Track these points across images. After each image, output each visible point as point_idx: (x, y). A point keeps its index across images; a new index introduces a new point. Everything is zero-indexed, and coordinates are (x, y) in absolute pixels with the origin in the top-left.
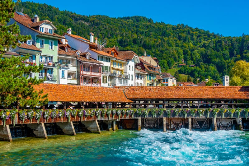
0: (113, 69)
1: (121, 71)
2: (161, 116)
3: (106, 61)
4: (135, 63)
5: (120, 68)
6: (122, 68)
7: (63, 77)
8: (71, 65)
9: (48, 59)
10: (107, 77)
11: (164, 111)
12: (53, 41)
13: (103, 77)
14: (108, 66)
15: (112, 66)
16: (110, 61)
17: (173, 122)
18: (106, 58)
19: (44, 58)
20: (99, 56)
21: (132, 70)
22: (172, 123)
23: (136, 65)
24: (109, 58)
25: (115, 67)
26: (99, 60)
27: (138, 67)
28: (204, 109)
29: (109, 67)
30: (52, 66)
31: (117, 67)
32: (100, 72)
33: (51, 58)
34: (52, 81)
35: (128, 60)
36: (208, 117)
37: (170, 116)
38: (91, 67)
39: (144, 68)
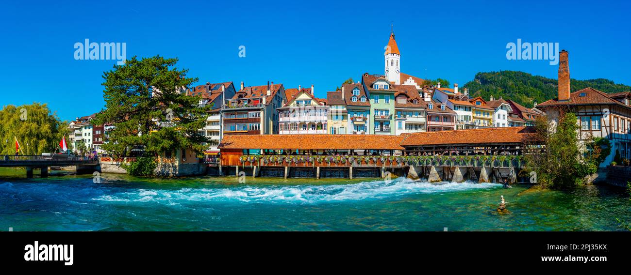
0: (475, 118)
1: (489, 120)
2: (430, 165)
3: (465, 110)
4: (508, 111)
5: (486, 116)
6: (490, 117)
7: (400, 128)
8: (422, 116)
9: (384, 113)
10: (462, 126)
11: (432, 159)
12: (389, 96)
13: (457, 126)
14: (468, 116)
15: (475, 115)
16: (471, 110)
17: (451, 172)
18: (465, 107)
19: (379, 113)
20: (455, 106)
21: (504, 118)
22: (449, 173)
23: (510, 114)
24: (470, 108)
25: (478, 116)
26: (455, 109)
27: (512, 115)
28: (471, 157)
29: (470, 116)
30: (388, 119)
31: (482, 116)
32: (453, 122)
33: (387, 111)
34: (386, 132)
35: (495, 109)
36: (476, 166)
37: (438, 165)
38: (441, 117)
39: (522, 117)
